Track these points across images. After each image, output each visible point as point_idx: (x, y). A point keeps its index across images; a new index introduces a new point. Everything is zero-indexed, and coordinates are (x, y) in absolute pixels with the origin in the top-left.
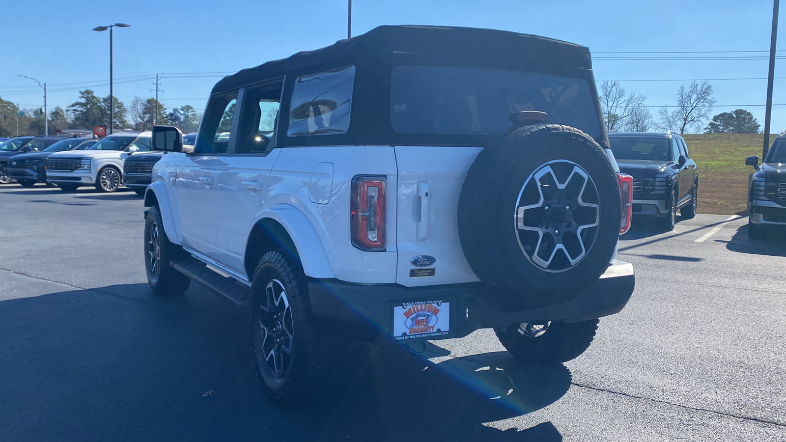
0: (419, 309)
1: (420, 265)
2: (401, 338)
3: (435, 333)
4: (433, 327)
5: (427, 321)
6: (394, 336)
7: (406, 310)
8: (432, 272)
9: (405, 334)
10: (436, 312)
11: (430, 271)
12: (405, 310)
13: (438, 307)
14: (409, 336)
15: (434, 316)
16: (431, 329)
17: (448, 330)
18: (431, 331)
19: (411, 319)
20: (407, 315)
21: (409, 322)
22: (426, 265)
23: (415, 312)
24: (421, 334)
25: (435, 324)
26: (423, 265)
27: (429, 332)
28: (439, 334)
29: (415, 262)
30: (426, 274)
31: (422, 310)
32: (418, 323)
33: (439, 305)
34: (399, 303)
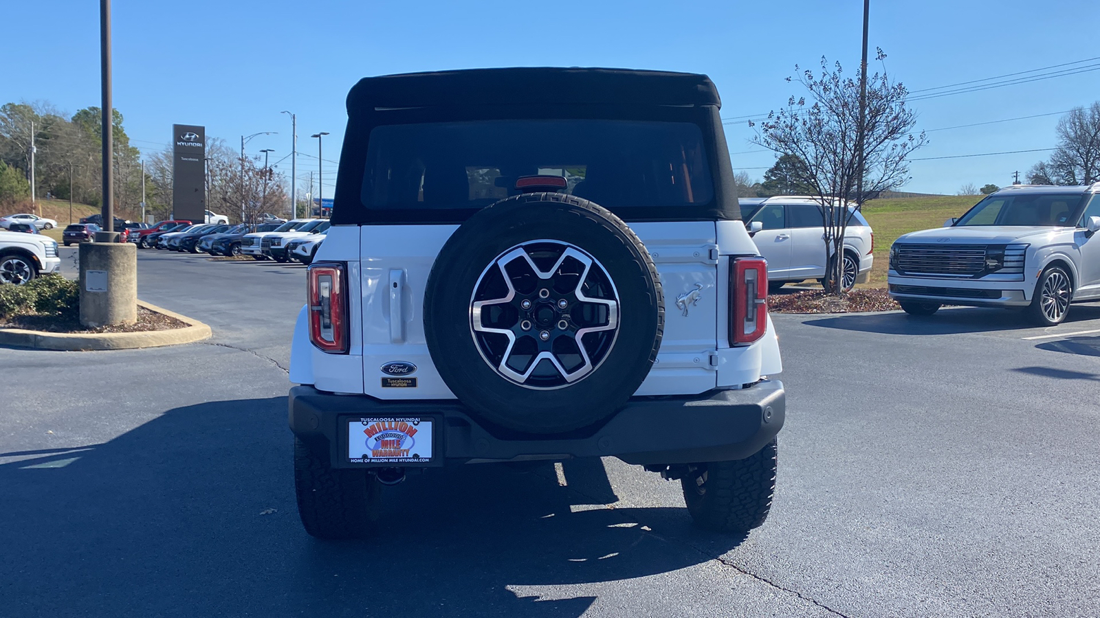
0: (387, 426)
1: (394, 373)
2: (359, 461)
3: (410, 458)
4: (407, 451)
5: (399, 442)
6: (350, 457)
7: (368, 427)
8: (413, 383)
9: (365, 457)
10: (412, 433)
11: (410, 382)
12: (366, 427)
13: (414, 427)
14: (371, 459)
15: (409, 437)
16: (405, 453)
17: (431, 457)
18: (405, 456)
19: (375, 439)
20: (369, 433)
21: (372, 442)
22: (401, 373)
23: (380, 431)
24: (389, 459)
25: (411, 447)
26: (398, 373)
27: (402, 457)
28: (415, 460)
29: (386, 370)
30: (405, 385)
31: (391, 429)
32: (385, 444)
33: (415, 424)
34: (357, 417)
